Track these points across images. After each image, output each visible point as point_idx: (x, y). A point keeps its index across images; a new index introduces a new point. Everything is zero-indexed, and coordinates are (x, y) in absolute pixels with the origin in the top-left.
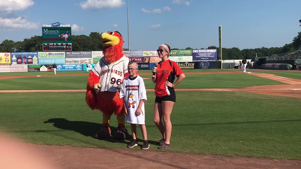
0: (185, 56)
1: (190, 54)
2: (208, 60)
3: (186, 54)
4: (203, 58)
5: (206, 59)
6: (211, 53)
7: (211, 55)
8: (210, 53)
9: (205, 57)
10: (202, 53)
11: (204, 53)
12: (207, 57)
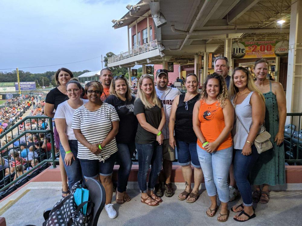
0: (8, 87)
1: (13, 85)
2: (29, 89)
3: (10, 86)
4: (24, 88)
5: (27, 89)
6: (31, 84)
7: (31, 86)
8: (29, 84)
9: (26, 88)
10: (23, 84)
11: (24, 84)
12: (28, 88)
